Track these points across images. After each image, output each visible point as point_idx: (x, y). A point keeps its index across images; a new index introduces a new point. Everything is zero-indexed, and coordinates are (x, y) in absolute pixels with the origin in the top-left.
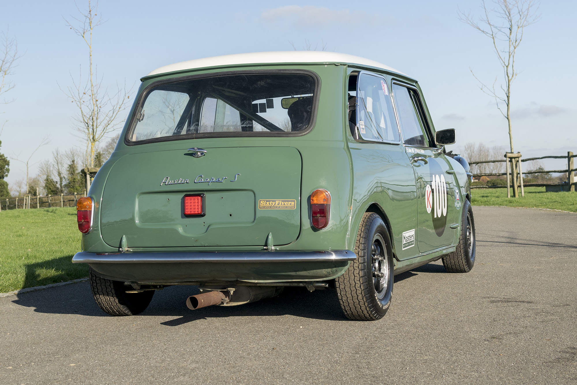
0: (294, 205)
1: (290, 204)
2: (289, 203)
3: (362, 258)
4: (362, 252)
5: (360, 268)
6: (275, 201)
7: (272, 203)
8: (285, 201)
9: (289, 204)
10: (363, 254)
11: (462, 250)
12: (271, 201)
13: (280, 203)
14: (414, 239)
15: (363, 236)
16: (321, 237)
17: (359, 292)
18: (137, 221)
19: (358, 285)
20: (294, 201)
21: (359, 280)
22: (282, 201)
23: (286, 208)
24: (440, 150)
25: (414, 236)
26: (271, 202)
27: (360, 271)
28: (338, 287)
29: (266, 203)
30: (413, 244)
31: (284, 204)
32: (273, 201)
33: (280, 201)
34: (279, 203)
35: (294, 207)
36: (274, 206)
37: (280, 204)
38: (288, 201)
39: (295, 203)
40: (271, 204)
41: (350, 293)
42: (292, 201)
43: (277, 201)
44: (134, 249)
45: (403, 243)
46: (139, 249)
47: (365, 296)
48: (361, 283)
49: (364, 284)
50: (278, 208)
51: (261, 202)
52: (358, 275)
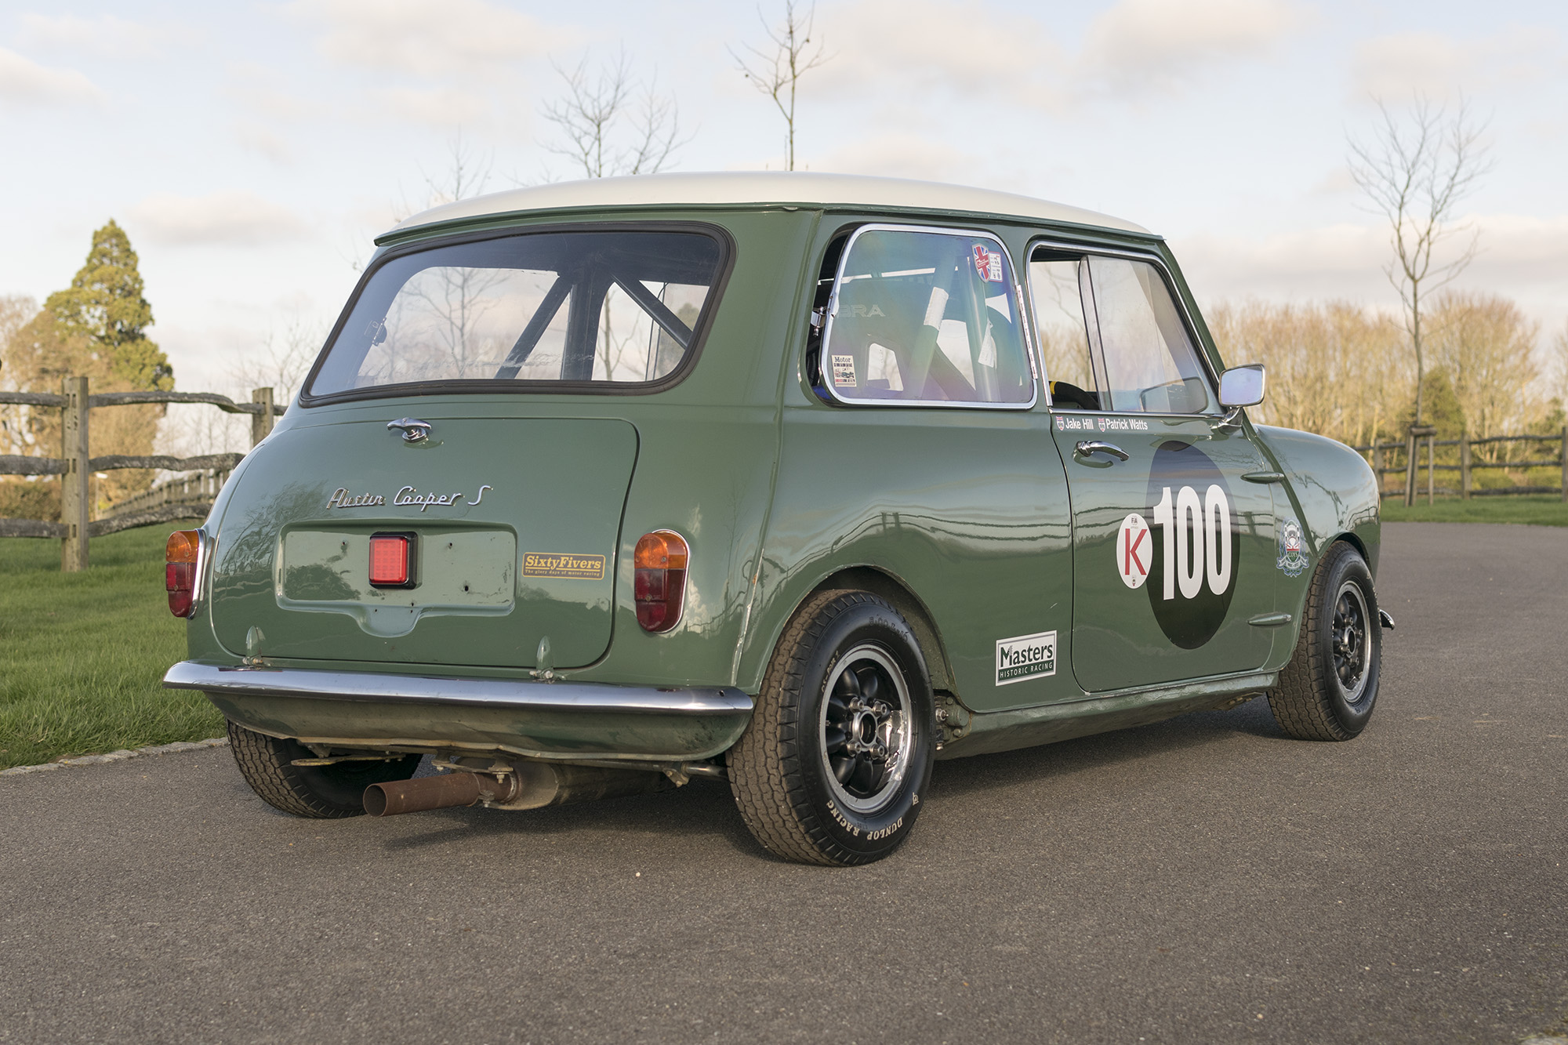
0: (601, 568)
1: (592, 566)
2: (590, 562)
3: (786, 711)
4: (788, 695)
5: (778, 736)
6: (558, 558)
7: (552, 563)
8: (581, 559)
9: (589, 566)
10: (788, 700)
11: (1314, 683)
12: (551, 556)
13: (570, 562)
14: (1054, 657)
15: (795, 654)
16: (661, 652)
17: (778, 796)
18: (279, 591)
19: (774, 780)
20: (601, 559)
21: (776, 765)
22: (575, 558)
23: (583, 576)
24: (1228, 420)
25: (1054, 649)
26: (550, 560)
27: (779, 745)
28: (733, 781)
29: (539, 562)
30: (1052, 669)
31: (579, 567)
32: (553, 557)
33: (570, 556)
34: (567, 563)
35: (601, 573)
36: (555, 570)
37: (570, 566)
38: (587, 559)
39: (602, 565)
40: (549, 565)
41: (759, 797)
42: (595, 559)
43: (563, 558)
44: (274, 662)
45: (998, 667)
46: (284, 662)
47: (794, 807)
48: (782, 773)
49: (788, 777)
50: (564, 575)
51: (528, 559)
52: (773, 754)
